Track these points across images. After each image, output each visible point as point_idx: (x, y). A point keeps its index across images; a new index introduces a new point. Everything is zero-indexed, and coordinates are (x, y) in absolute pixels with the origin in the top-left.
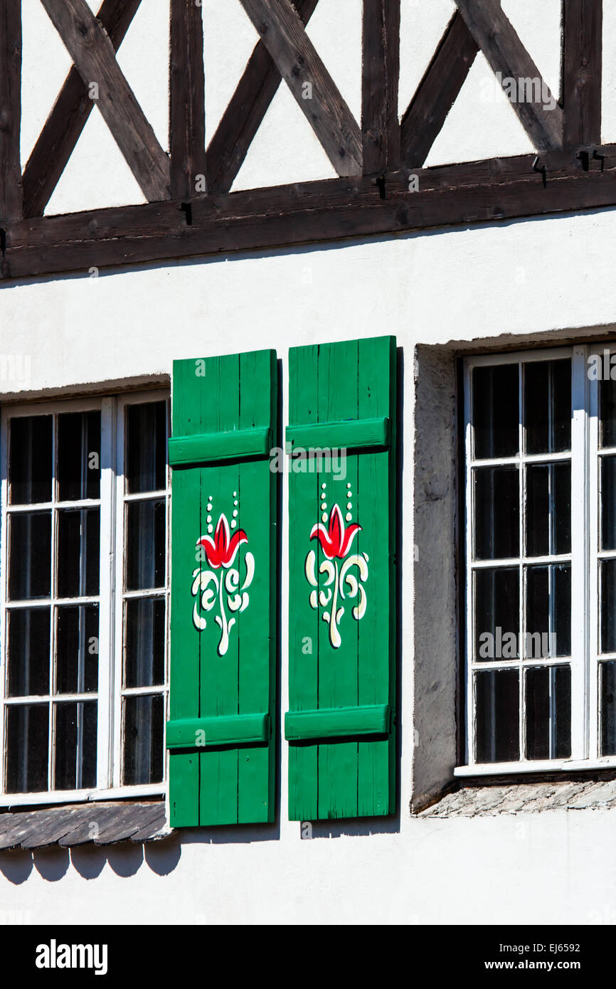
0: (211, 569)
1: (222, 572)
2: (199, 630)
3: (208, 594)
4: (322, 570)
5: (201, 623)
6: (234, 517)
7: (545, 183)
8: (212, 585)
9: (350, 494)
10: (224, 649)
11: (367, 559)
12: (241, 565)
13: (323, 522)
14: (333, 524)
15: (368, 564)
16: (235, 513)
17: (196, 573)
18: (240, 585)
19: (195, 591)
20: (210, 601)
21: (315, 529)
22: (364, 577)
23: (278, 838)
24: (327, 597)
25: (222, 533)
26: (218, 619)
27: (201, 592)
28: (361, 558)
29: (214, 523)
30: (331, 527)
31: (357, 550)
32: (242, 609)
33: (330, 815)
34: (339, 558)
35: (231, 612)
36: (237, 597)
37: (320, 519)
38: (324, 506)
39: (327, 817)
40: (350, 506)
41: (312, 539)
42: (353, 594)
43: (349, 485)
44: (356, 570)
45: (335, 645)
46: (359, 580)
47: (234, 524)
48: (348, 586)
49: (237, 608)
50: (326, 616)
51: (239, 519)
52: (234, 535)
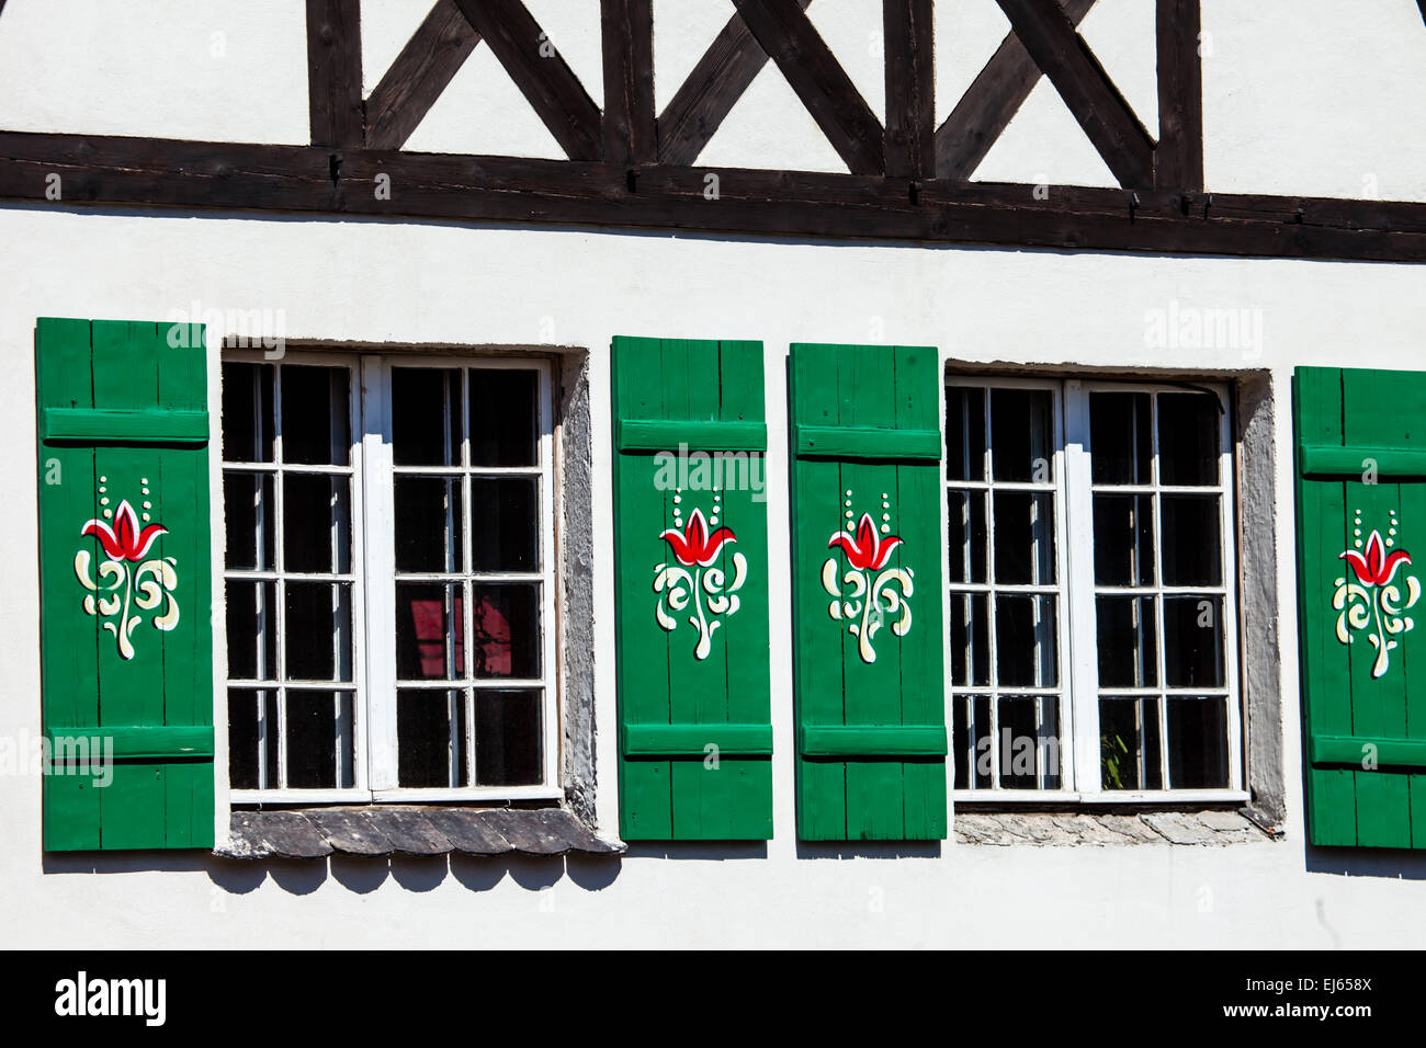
0: (682, 566)
1: (698, 571)
2: (666, 630)
3: (680, 592)
4: (847, 580)
5: (669, 623)
6: (715, 514)
7: (1133, 220)
8: (683, 582)
9: (886, 505)
10: (704, 651)
11: (912, 575)
12: (726, 564)
13: (848, 531)
14: (863, 534)
15: (913, 579)
16: (717, 509)
17: (659, 568)
18: (725, 586)
19: (659, 586)
20: (680, 600)
21: (836, 536)
22: (909, 591)
23: (765, 856)
24: (855, 608)
25: (696, 526)
26: (693, 620)
27: (668, 590)
28: (903, 573)
29: (685, 516)
30: (859, 537)
31: (897, 562)
32: (730, 612)
33: (863, 835)
34: (873, 570)
35: (712, 615)
36: (721, 598)
37: (844, 527)
38: (850, 514)
39: (859, 838)
40: (886, 517)
41: (832, 546)
42: (894, 608)
43: (885, 496)
44: (896, 584)
45: (867, 659)
46: (901, 594)
47: (714, 520)
48: (888, 601)
49: (723, 610)
50: (854, 628)
51: (722, 515)
52: (714, 533)
